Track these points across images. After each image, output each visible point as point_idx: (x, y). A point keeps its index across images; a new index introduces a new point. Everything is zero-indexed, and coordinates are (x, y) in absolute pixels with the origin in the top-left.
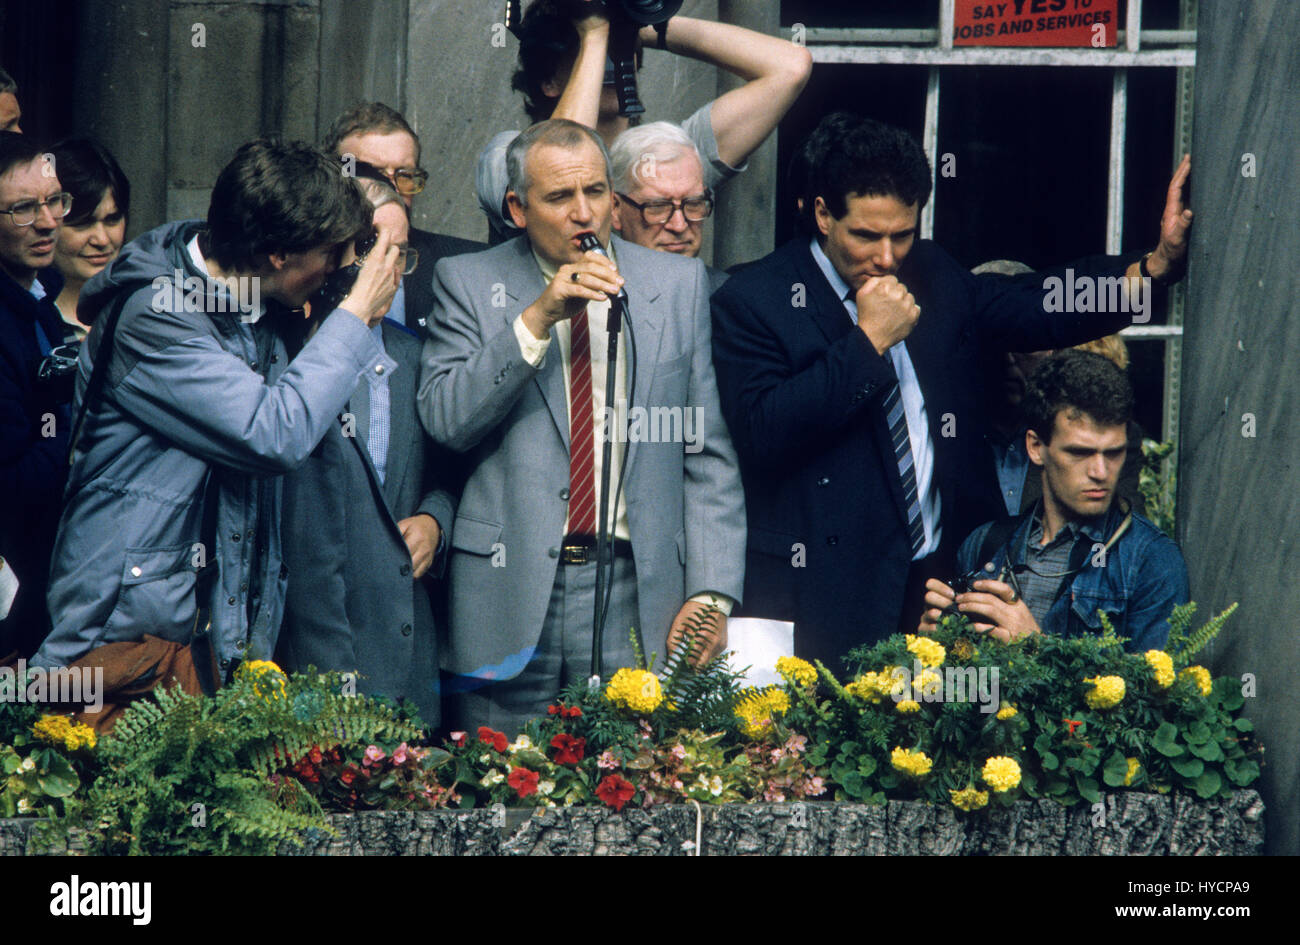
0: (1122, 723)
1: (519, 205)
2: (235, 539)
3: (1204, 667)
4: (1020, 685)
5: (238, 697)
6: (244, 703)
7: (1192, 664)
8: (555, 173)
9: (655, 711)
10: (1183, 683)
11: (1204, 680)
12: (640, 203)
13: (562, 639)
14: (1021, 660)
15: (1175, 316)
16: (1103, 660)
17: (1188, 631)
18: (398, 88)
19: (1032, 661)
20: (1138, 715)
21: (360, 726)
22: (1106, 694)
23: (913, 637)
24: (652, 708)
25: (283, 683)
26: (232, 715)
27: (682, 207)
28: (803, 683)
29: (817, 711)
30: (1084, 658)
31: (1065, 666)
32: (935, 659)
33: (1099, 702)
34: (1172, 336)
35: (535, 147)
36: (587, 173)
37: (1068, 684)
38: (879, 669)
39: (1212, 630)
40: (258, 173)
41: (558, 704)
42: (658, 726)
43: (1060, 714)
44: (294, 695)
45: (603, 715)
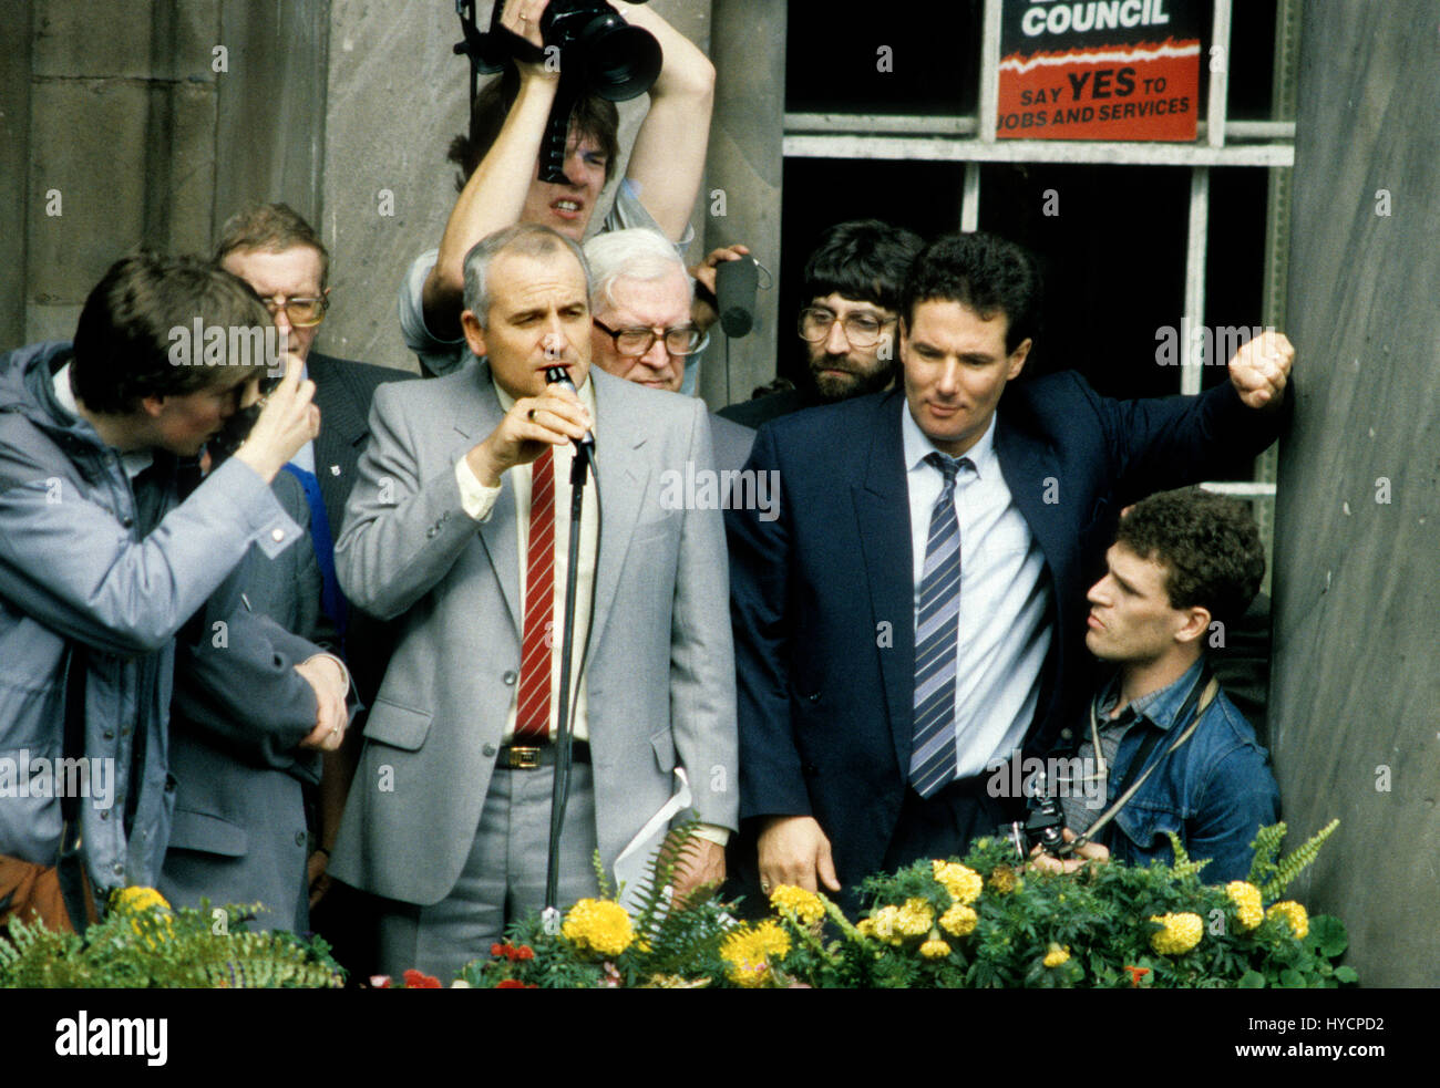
0: (1197, 971)
1: (477, 327)
2: (107, 737)
3: (1299, 902)
4: (1074, 924)
5: (113, 935)
6: (120, 945)
7: (1282, 899)
8: (524, 289)
9: (625, 952)
10: (1272, 923)
11: (1298, 918)
12: (615, 329)
13: (507, 862)
14: (1074, 892)
15: (1265, 472)
16: (1175, 894)
17: (1277, 859)
18: (313, 183)
19: (1088, 895)
20: (1218, 962)
21: (263, 970)
22: (1179, 935)
23: (942, 863)
24: (619, 949)
25: (169, 920)
26: (107, 959)
27: (664, 338)
28: (806, 919)
29: (824, 954)
30: (1153, 891)
31: (1129, 900)
32: (969, 890)
33: (1170, 946)
34: (1262, 496)
35: (499, 257)
36: (563, 291)
37: (1132, 923)
38: (900, 901)
39: (1307, 855)
40: (130, 298)
41: (503, 943)
42: (627, 971)
43: (1122, 960)
44: (182, 935)
45: (560, 957)
